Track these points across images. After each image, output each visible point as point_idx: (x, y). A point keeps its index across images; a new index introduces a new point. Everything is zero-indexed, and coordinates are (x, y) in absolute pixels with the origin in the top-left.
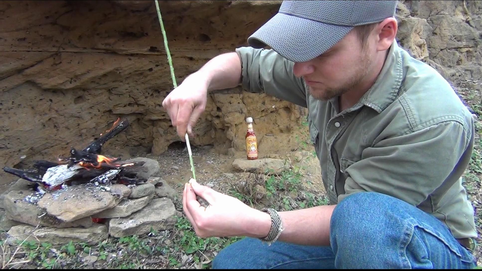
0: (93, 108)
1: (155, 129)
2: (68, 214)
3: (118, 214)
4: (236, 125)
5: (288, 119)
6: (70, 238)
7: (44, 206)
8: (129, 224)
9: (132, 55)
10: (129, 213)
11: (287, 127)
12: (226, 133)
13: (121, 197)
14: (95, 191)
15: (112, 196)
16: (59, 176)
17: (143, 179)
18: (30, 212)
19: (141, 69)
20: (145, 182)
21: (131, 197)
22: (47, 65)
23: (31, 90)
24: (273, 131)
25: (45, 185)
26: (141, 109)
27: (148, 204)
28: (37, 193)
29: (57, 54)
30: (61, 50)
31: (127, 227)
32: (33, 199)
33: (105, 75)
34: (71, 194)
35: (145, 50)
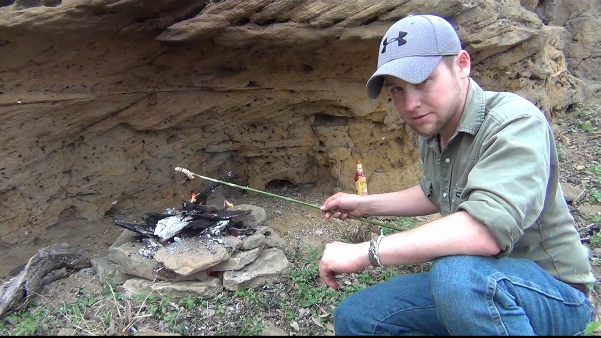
0: (186, 147)
1: (250, 167)
2: (185, 268)
3: (232, 267)
4: (341, 161)
5: (401, 152)
6: (187, 291)
7: (161, 261)
8: (243, 277)
9: (229, 91)
10: (243, 266)
11: (399, 161)
12: (330, 170)
13: (234, 249)
14: (208, 244)
15: (225, 249)
16: (170, 229)
17: (252, 229)
18: (146, 266)
19: (239, 106)
20: (254, 232)
21: (242, 248)
22: (142, 106)
23: (124, 132)
24: (384, 165)
25: (157, 238)
26: (236, 146)
27: (259, 255)
28: (149, 246)
29: (151, 94)
30: (157, 90)
31: (242, 281)
32: (147, 252)
33: (201, 114)
34: (186, 247)
35: (243, 86)
